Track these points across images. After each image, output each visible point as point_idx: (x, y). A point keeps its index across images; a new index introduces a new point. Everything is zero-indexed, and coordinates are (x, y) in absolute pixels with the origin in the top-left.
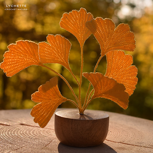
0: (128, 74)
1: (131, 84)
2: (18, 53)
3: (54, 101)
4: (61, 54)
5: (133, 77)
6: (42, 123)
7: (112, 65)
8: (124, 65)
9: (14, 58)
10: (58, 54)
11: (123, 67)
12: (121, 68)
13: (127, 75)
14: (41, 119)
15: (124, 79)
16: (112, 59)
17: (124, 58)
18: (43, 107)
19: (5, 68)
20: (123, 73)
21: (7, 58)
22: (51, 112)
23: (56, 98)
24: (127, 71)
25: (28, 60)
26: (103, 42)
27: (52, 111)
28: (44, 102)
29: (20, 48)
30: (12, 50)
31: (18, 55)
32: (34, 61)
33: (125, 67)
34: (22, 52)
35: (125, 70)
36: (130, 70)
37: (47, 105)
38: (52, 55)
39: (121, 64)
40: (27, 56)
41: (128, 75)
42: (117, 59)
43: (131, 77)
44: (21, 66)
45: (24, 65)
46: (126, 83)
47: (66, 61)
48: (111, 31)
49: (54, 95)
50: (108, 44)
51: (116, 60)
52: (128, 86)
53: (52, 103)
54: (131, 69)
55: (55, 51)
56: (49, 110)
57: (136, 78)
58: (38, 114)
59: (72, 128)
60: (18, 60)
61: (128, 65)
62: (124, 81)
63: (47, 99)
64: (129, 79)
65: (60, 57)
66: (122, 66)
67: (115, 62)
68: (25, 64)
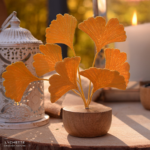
7: (110, 63)
12: (117, 64)
16: (110, 57)
17: (119, 56)
20: (119, 69)
24: (122, 67)
26: (96, 39)
33: (120, 63)
39: (117, 61)
41: (123, 71)
43: (125, 73)
48: (103, 27)
50: (101, 40)
51: (113, 58)
59: (83, 121)
61: (122, 61)
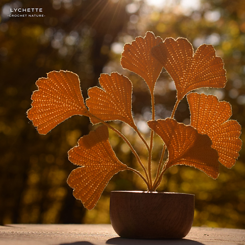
0: (225, 133)
1: (231, 150)
2: (51, 93)
3: (106, 166)
4: (121, 103)
5: (234, 139)
6: (88, 200)
7: (198, 118)
8: (218, 118)
9: (46, 101)
10: (117, 105)
11: (216, 121)
12: (214, 122)
13: (223, 135)
14: (85, 192)
15: (220, 141)
16: (199, 109)
17: (217, 108)
18: (87, 173)
19: (34, 119)
20: (217, 130)
21: (36, 101)
22: (100, 184)
23: (107, 162)
24: (224, 128)
25: (68, 107)
27: (102, 182)
28: (89, 166)
29: (54, 84)
30: (42, 89)
31: (52, 96)
32: (77, 107)
33: (220, 121)
34: (57, 92)
35: (220, 127)
36: (228, 126)
37: (93, 171)
38: (109, 107)
39: (213, 117)
40: (65, 99)
41: (226, 135)
42: (206, 108)
43: (231, 139)
44: (58, 116)
45: (63, 114)
46: (222, 147)
47: (128, 114)
48: (189, 58)
49: (105, 157)
50: (186, 79)
51: (204, 110)
52: (227, 153)
53: (102, 170)
54: (230, 125)
55: (112, 100)
56: (98, 180)
57: (238, 139)
58: (80, 185)
60: (53, 105)
61: (224, 118)
62: (219, 144)
63: (93, 161)
64: (228, 141)
65: (120, 109)
66: (215, 119)
67: (204, 113)
68: (65, 113)
